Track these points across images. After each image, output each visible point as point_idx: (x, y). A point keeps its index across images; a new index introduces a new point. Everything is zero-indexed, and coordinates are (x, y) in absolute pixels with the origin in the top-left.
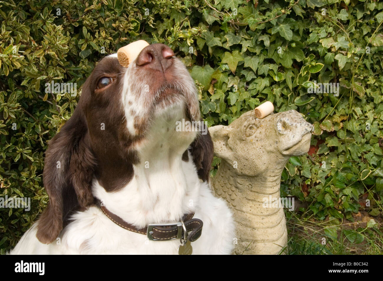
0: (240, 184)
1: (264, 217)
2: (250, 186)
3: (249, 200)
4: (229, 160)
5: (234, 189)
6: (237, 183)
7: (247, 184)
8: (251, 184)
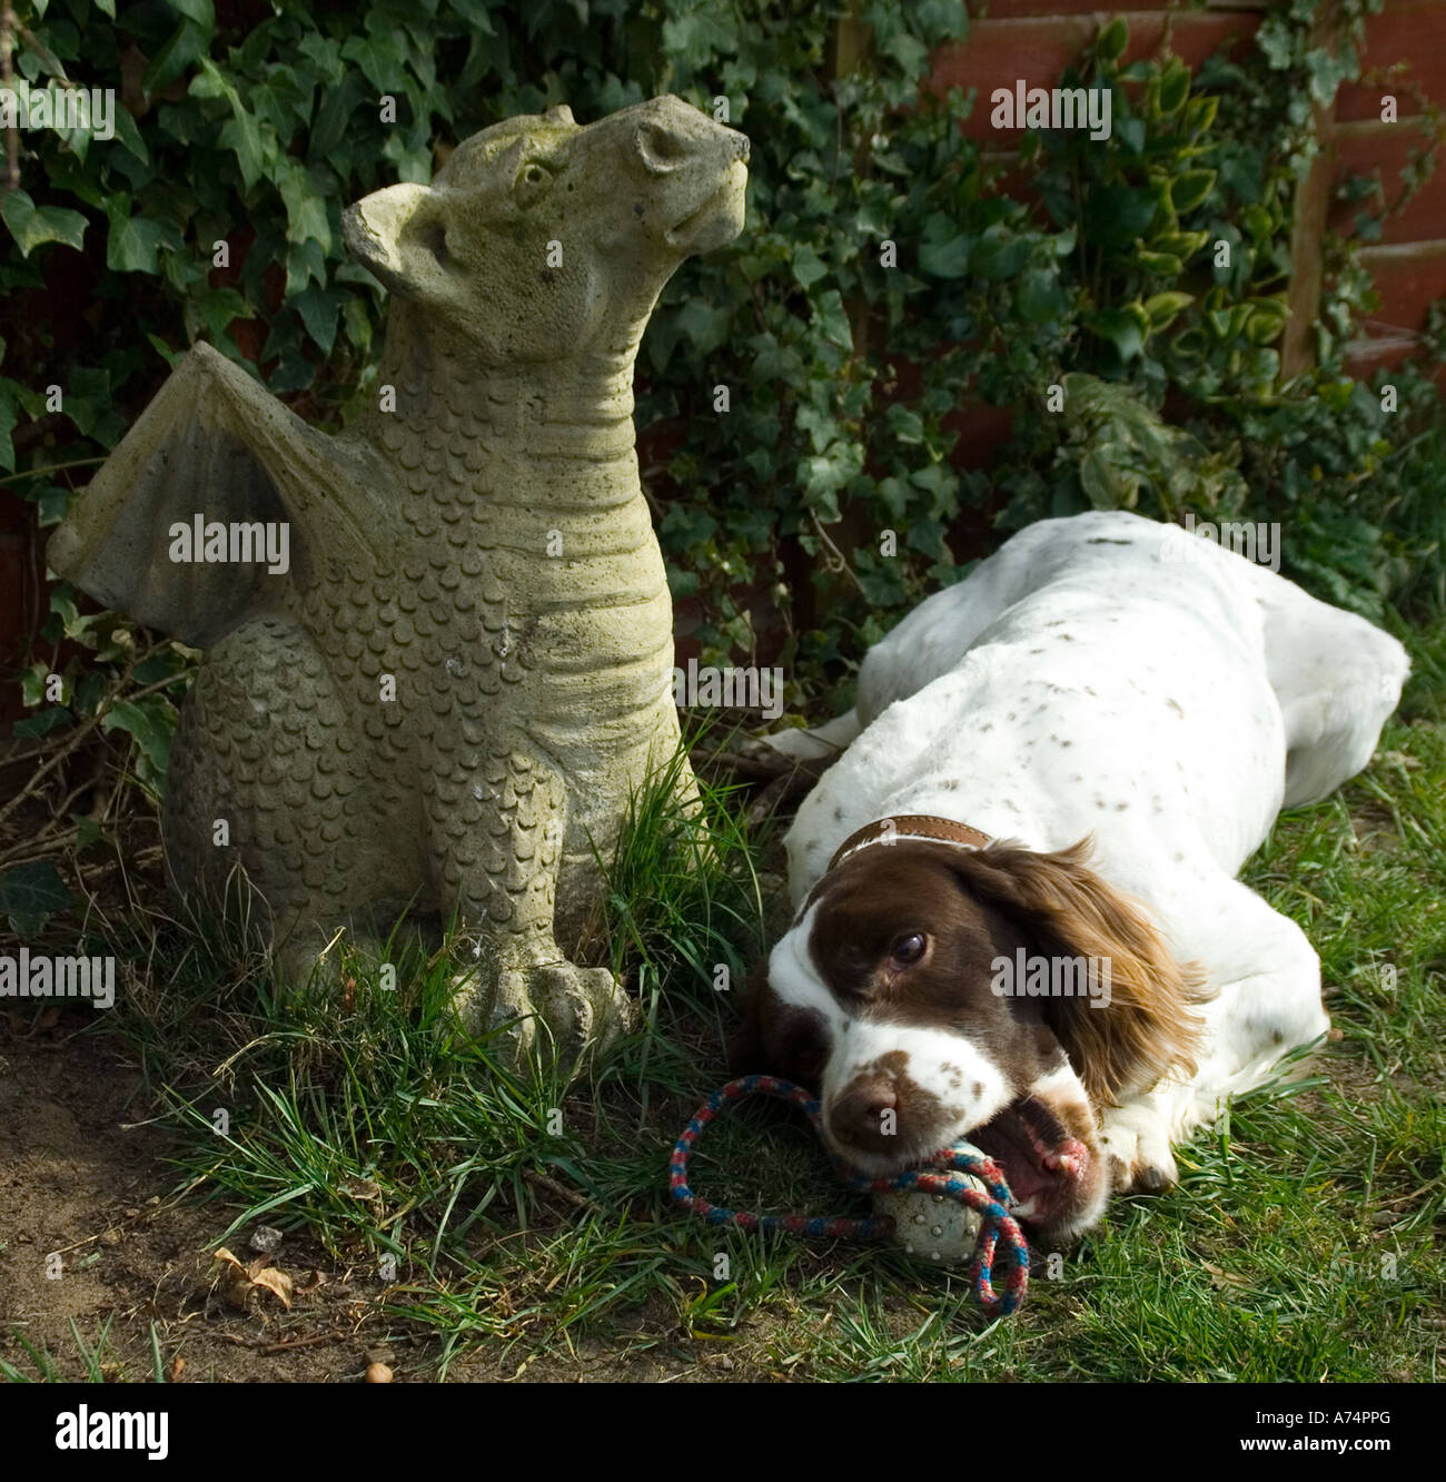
0: (500, 403)
1: (601, 516)
2: (538, 404)
3: (539, 457)
4: (457, 309)
5: (474, 428)
6: (488, 403)
7: (529, 397)
8: (542, 394)
